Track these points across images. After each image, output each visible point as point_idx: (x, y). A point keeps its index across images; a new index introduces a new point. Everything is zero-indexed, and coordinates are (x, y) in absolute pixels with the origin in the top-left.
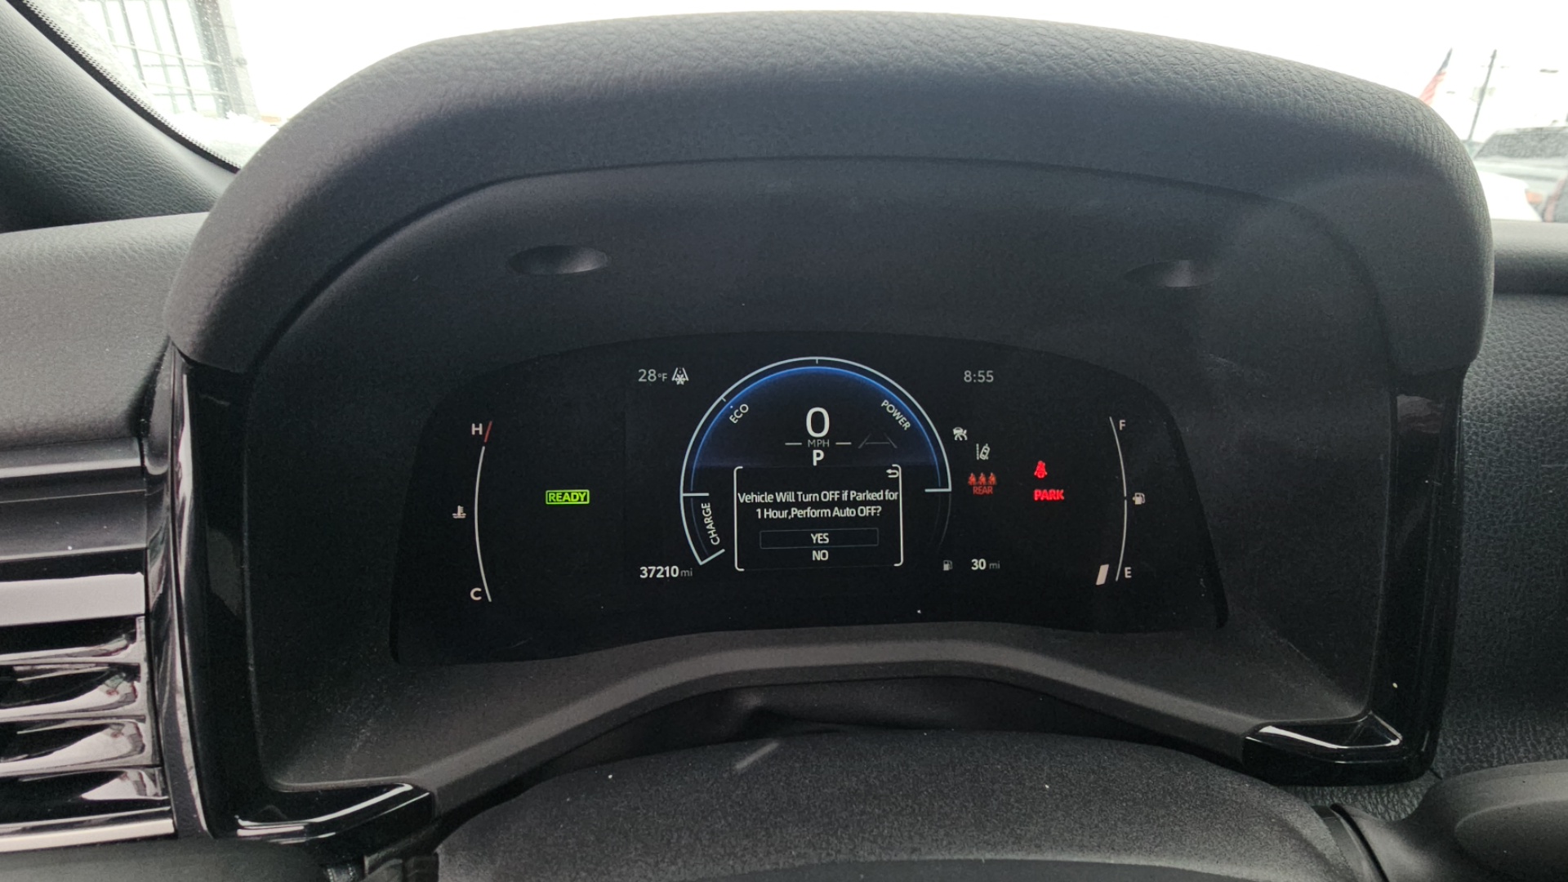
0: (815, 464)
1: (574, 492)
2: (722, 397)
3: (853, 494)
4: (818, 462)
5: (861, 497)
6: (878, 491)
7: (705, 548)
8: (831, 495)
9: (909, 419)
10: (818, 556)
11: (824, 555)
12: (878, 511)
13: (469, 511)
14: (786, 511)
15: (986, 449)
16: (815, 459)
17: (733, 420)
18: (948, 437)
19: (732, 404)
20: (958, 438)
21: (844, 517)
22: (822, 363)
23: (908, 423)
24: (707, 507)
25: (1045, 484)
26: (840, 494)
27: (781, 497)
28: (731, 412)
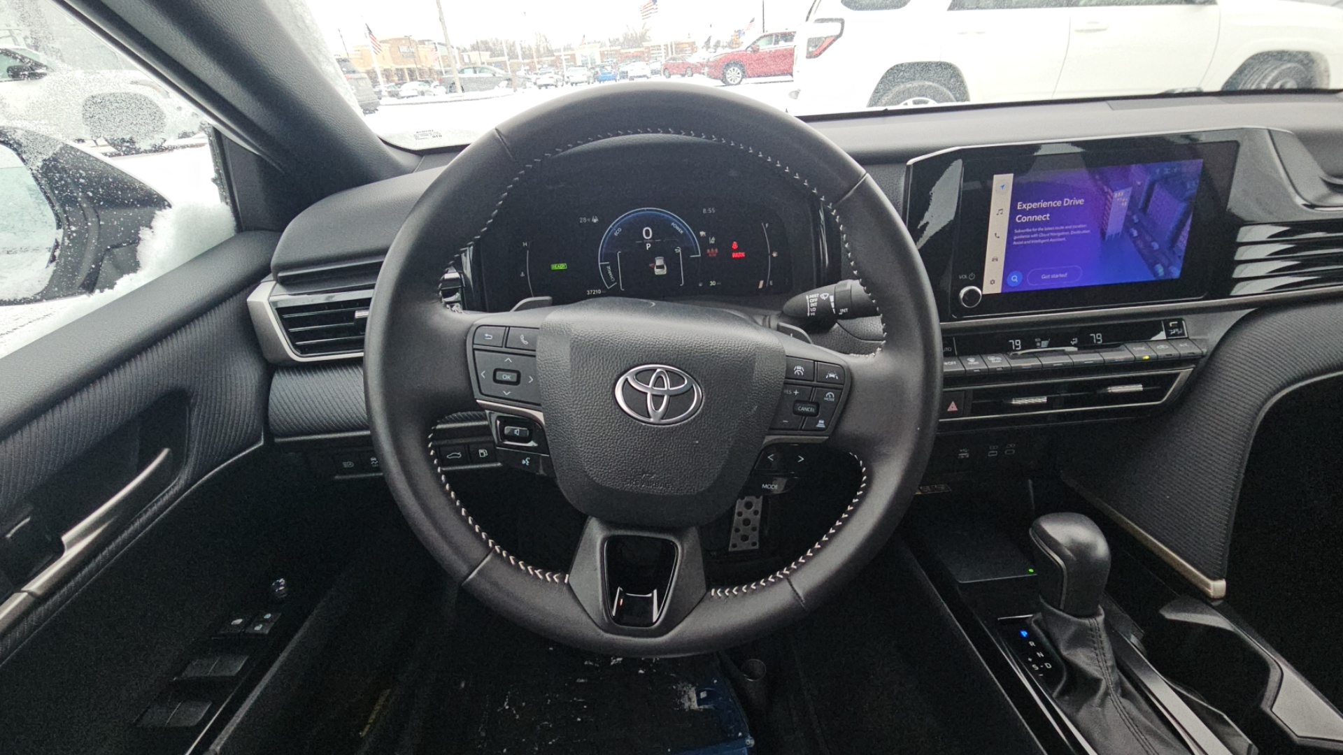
1: (561, 265)
2: (611, 226)
7: (610, 283)
9: (683, 229)
13: (525, 273)
15: (713, 239)
16: (648, 248)
18: (698, 236)
19: (615, 229)
20: (702, 236)
22: (647, 210)
23: (682, 231)
24: (609, 268)
25: (737, 250)
28: (614, 232)
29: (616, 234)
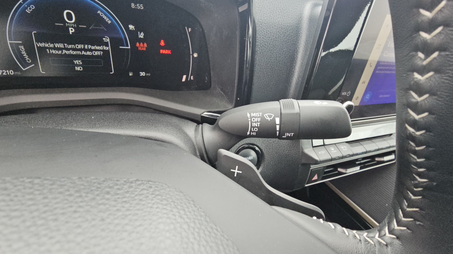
0: (71, 33)
2: (21, 1)
3: (90, 47)
4: (72, 33)
5: (93, 48)
6: (100, 46)
8: (80, 46)
9: (110, 19)
10: (78, 69)
11: (80, 68)
12: (101, 54)
14: (61, 51)
15: (142, 34)
16: (71, 32)
17: (28, 12)
18: (127, 29)
19: (26, 4)
20: (131, 29)
21: (87, 55)
23: (110, 21)
24: (22, 47)
26: (84, 46)
27: (57, 45)
28: (26, 8)
29: (28, 11)
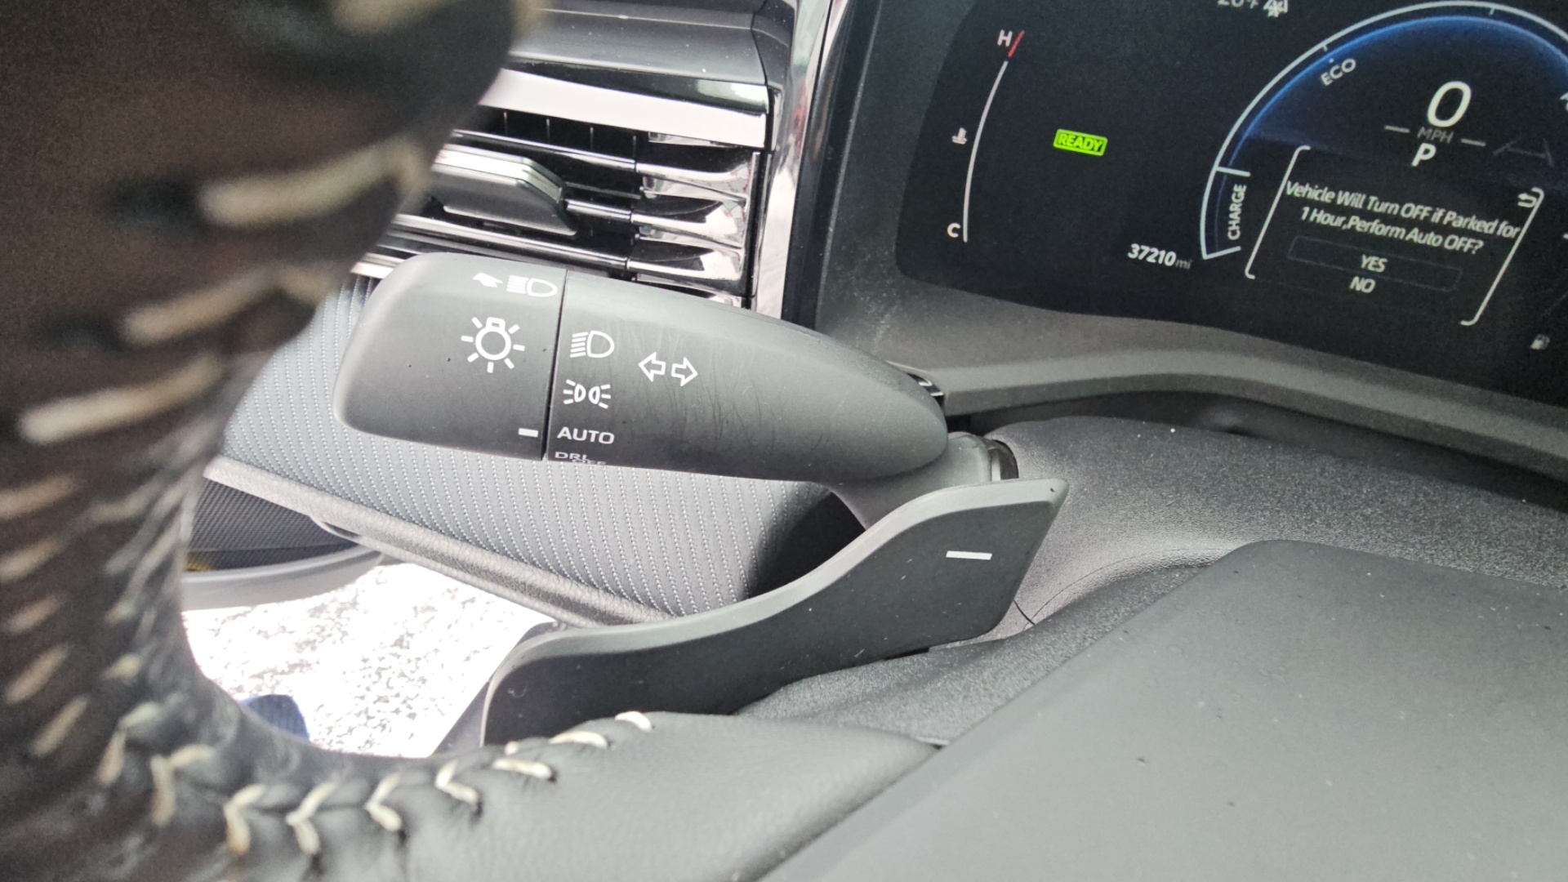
0: (1415, 163)
1: (1089, 138)
2: (1323, 45)
3: (1451, 216)
4: (1421, 161)
5: (1460, 222)
6: (1490, 219)
7: (1217, 239)
8: (1415, 211)
10: (1359, 284)
11: (1368, 286)
12: (1476, 248)
13: (970, 137)
14: (1343, 219)
16: (1418, 159)
19: (1332, 57)
21: (1422, 245)
22: (1499, 15)
24: (1240, 191)
26: (1431, 213)
27: (1345, 198)
28: (1326, 68)
29: (1326, 80)
